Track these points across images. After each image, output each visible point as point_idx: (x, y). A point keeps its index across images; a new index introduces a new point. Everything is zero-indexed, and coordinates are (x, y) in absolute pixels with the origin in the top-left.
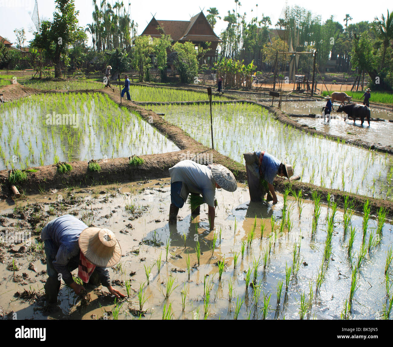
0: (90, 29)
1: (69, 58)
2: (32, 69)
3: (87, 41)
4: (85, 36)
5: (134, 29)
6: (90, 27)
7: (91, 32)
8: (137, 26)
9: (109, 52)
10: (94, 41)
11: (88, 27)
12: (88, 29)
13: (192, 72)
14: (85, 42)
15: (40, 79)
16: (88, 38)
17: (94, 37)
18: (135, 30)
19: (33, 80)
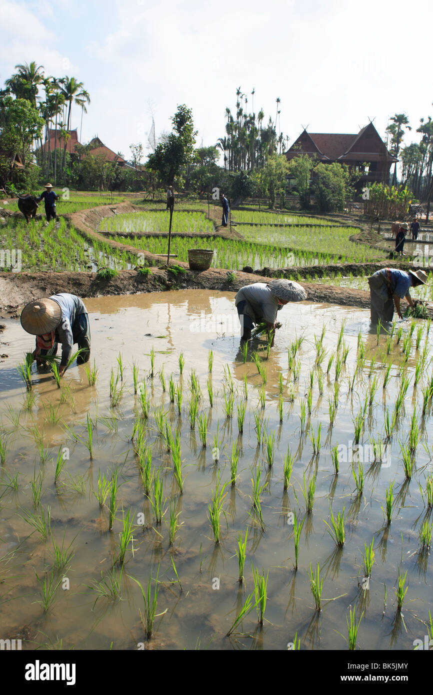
0: (221, 144)
1: (183, 180)
2: (144, 191)
3: (219, 158)
4: (217, 152)
5: (283, 143)
6: (222, 143)
7: (223, 148)
8: (288, 140)
9: (233, 174)
10: (225, 159)
11: (219, 142)
12: (219, 145)
13: (334, 200)
14: (216, 159)
15: (151, 201)
16: (220, 155)
17: (226, 155)
18: (283, 145)
19: (145, 201)
